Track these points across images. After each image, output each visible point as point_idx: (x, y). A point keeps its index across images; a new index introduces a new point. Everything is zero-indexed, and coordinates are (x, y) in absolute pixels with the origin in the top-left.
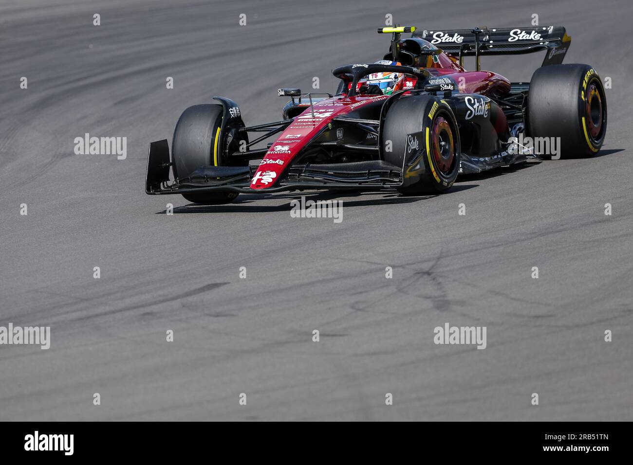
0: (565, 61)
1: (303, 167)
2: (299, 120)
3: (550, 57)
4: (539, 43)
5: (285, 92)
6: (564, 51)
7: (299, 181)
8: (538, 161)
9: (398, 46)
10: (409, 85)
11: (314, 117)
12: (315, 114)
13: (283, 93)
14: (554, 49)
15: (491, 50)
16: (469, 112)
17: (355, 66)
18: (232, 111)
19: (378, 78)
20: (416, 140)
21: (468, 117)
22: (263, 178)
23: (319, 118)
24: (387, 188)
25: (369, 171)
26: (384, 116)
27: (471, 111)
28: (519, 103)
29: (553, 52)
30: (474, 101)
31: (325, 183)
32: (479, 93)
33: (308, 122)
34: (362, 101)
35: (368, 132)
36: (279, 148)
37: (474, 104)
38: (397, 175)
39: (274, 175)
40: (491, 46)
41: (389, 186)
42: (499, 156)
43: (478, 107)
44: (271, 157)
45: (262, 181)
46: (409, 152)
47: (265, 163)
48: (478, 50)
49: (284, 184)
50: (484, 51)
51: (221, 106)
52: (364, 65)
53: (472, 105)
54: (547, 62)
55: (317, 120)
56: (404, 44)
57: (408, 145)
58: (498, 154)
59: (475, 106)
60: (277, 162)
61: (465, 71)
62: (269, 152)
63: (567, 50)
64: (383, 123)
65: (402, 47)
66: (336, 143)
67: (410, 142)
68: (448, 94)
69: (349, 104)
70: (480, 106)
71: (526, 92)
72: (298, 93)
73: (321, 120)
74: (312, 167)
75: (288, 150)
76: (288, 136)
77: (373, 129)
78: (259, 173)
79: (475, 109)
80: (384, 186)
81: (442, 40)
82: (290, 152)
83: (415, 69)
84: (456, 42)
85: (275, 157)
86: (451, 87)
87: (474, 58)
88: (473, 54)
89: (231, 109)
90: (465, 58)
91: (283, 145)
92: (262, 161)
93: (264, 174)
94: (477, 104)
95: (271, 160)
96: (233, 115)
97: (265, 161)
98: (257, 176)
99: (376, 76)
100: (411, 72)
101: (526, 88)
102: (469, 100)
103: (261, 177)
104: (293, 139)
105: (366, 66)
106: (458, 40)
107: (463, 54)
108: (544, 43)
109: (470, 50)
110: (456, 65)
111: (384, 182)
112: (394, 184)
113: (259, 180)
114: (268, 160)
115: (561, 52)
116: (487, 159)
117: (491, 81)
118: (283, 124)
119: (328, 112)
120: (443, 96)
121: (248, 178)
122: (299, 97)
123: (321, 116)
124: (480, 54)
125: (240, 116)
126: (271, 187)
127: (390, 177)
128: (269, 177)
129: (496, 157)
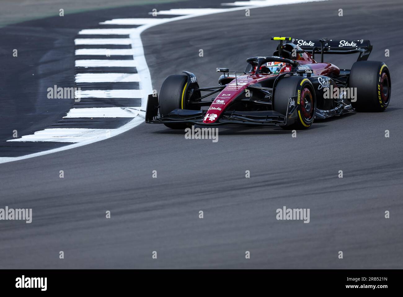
0: (369, 59)
1: (231, 112)
2: (229, 86)
3: (361, 57)
4: (355, 49)
5: (221, 70)
6: (369, 53)
7: (229, 120)
8: (354, 113)
9: (282, 47)
10: (288, 69)
11: (237, 85)
12: (238, 83)
13: (219, 70)
14: (364, 52)
15: (329, 51)
16: (320, 85)
17: (259, 57)
18: (192, 79)
19: (271, 65)
20: (294, 100)
21: (320, 88)
22: (210, 117)
23: (240, 85)
24: (277, 126)
25: (267, 116)
26: (275, 86)
27: (321, 85)
28: (345, 81)
29: (363, 54)
30: (323, 80)
31: (244, 122)
32: (324, 75)
33: (234, 87)
34: (263, 77)
35: (266, 94)
36: (219, 101)
37: (323, 81)
38: (283, 119)
39: (216, 116)
40: (329, 49)
41: (278, 125)
42: (334, 110)
43: (325, 83)
44: (214, 106)
45: (210, 119)
46: (290, 107)
47: (211, 109)
48: (323, 51)
49: (222, 121)
50: (326, 51)
51: (187, 76)
52: (264, 58)
53: (322, 82)
54: (360, 59)
55: (239, 86)
56: (285, 47)
57: (290, 103)
58: (333, 109)
59: (323, 83)
60: (218, 109)
61: (316, 62)
62: (213, 103)
63: (370, 53)
64: (274, 90)
65: (283, 48)
66: (249, 100)
67: (291, 101)
68: (309, 75)
69: (256, 78)
70: (326, 83)
71: (348, 75)
72: (227, 71)
73: (241, 86)
74: (237, 113)
75: (224, 103)
76: (224, 95)
77: (269, 93)
78: (208, 115)
79: (323, 84)
80: (276, 125)
81: (303, 44)
82: (224, 104)
83: (291, 61)
84: (310, 45)
85: (216, 106)
86: (311, 72)
87: (320, 55)
88: (320, 53)
89: (192, 78)
90: (315, 55)
91: (221, 100)
92: (209, 108)
93: (211, 115)
94: (324, 82)
95: (214, 108)
96: (193, 82)
97: (211, 108)
98: (207, 116)
99: (271, 64)
100: (289, 62)
101: (349, 73)
102: (320, 79)
103: (209, 117)
104: (227, 97)
105: (265, 58)
106: (312, 45)
107: (314, 53)
108: (358, 48)
109: (318, 50)
110: (311, 58)
111: (276, 123)
112: (281, 124)
113: (208, 119)
114: (213, 107)
115: (367, 54)
116: (328, 111)
117: (329, 68)
118: (220, 88)
119: (245, 82)
120: (306, 76)
121: (201, 117)
122: (227, 73)
123: (241, 84)
124: (324, 53)
125: (197, 82)
126: (214, 123)
127: (279, 120)
128: (213, 117)
129: (332, 110)
